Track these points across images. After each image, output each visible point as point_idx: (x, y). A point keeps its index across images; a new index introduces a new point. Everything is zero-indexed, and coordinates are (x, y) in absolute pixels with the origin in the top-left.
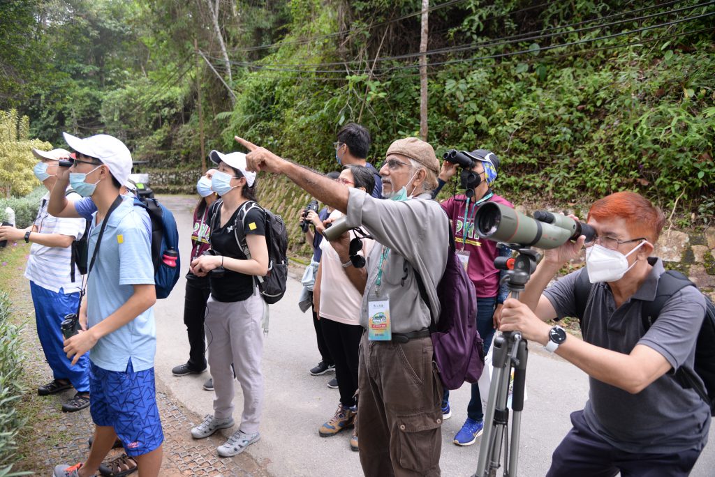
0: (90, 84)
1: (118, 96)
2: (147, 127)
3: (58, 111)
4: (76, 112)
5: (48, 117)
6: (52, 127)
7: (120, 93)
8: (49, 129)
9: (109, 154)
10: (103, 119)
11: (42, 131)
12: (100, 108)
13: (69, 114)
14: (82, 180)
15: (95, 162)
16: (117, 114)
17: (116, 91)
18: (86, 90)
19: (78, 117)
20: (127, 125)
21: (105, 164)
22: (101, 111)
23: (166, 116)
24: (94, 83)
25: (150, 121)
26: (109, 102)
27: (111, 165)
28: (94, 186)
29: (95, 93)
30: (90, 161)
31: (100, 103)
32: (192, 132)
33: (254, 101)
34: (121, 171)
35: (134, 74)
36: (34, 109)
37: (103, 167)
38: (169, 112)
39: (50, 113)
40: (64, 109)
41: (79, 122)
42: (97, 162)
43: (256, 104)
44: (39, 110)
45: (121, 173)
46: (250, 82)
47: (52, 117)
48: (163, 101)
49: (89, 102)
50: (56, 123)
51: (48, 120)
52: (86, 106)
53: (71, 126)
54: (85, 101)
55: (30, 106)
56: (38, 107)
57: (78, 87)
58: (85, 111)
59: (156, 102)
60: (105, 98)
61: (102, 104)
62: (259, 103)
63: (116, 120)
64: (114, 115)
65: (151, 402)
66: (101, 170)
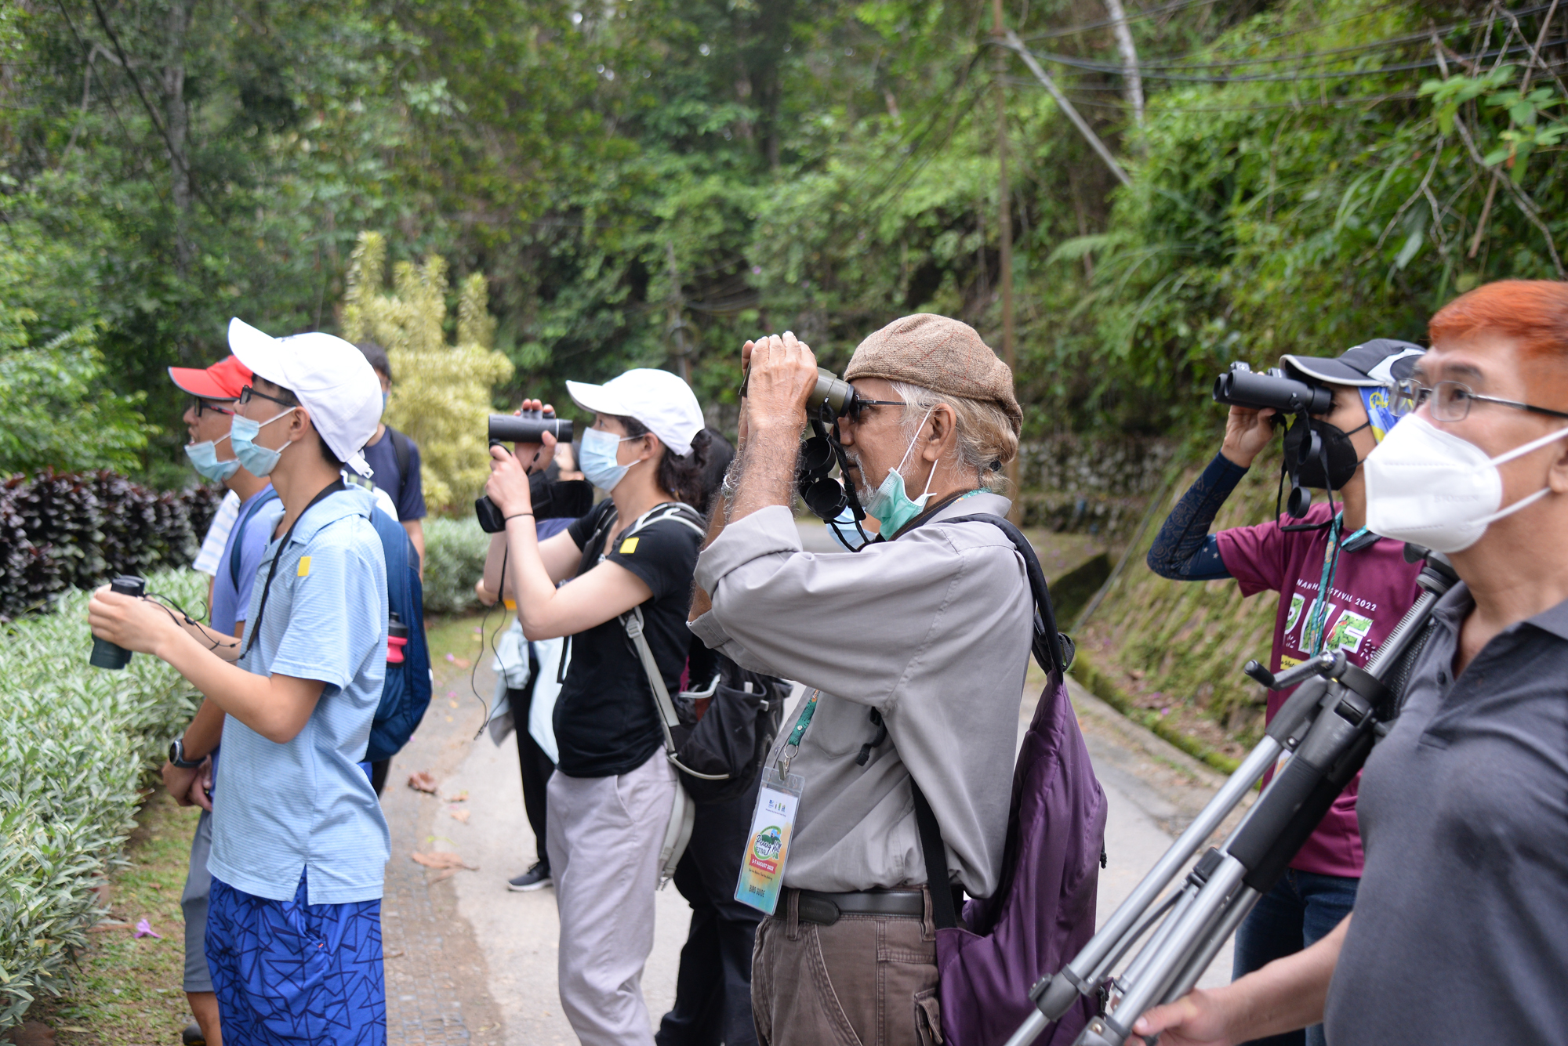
0: (728, 165)
1: (803, 199)
2: (889, 297)
3: (630, 256)
4: (679, 258)
5: (601, 275)
6: (612, 308)
7: (811, 189)
8: (604, 315)
9: (318, 385)
10: (759, 277)
11: (584, 321)
12: (750, 243)
13: (660, 264)
14: (250, 437)
15: (284, 396)
16: (796, 256)
17: (796, 186)
18: (713, 185)
19: (684, 274)
20: (834, 296)
21: (307, 407)
22: (751, 253)
23: (950, 262)
24: (737, 161)
25: (898, 279)
26: (775, 220)
27: (317, 411)
28: (276, 455)
29: (740, 193)
30: (274, 394)
31: (749, 224)
32: (1031, 313)
33: (1177, 195)
34: (342, 427)
35: (854, 123)
36: (564, 252)
37: (298, 412)
38: (959, 246)
39: (609, 262)
40: (649, 248)
41: (686, 289)
42: (288, 398)
43: (1184, 205)
44: (577, 255)
45: (339, 432)
46: (1168, 128)
47: (614, 276)
48: (940, 211)
49: (717, 225)
50: (624, 293)
51: (601, 284)
52: (711, 237)
53: (665, 300)
54: (707, 222)
55: (556, 243)
56: (577, 245)
57: (688, 178)
58: (703, 252)
59: (920, 215)
60: (765, 208)
61: (757, 227)
62: (1195, 201)
63: (792, 277)
64: (787, 262)
65: (367, 1016)
66: (293, 420)
